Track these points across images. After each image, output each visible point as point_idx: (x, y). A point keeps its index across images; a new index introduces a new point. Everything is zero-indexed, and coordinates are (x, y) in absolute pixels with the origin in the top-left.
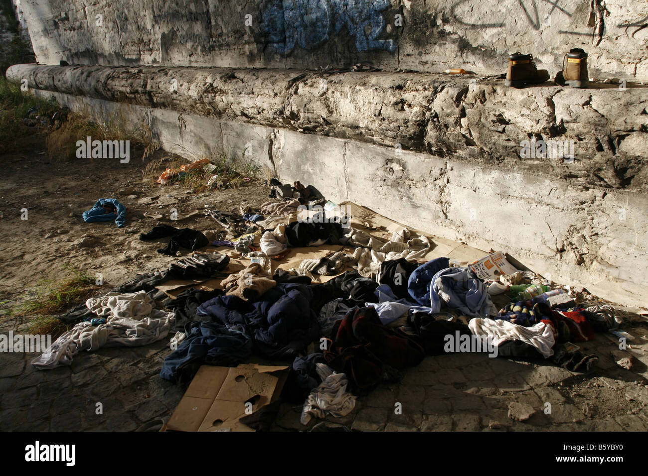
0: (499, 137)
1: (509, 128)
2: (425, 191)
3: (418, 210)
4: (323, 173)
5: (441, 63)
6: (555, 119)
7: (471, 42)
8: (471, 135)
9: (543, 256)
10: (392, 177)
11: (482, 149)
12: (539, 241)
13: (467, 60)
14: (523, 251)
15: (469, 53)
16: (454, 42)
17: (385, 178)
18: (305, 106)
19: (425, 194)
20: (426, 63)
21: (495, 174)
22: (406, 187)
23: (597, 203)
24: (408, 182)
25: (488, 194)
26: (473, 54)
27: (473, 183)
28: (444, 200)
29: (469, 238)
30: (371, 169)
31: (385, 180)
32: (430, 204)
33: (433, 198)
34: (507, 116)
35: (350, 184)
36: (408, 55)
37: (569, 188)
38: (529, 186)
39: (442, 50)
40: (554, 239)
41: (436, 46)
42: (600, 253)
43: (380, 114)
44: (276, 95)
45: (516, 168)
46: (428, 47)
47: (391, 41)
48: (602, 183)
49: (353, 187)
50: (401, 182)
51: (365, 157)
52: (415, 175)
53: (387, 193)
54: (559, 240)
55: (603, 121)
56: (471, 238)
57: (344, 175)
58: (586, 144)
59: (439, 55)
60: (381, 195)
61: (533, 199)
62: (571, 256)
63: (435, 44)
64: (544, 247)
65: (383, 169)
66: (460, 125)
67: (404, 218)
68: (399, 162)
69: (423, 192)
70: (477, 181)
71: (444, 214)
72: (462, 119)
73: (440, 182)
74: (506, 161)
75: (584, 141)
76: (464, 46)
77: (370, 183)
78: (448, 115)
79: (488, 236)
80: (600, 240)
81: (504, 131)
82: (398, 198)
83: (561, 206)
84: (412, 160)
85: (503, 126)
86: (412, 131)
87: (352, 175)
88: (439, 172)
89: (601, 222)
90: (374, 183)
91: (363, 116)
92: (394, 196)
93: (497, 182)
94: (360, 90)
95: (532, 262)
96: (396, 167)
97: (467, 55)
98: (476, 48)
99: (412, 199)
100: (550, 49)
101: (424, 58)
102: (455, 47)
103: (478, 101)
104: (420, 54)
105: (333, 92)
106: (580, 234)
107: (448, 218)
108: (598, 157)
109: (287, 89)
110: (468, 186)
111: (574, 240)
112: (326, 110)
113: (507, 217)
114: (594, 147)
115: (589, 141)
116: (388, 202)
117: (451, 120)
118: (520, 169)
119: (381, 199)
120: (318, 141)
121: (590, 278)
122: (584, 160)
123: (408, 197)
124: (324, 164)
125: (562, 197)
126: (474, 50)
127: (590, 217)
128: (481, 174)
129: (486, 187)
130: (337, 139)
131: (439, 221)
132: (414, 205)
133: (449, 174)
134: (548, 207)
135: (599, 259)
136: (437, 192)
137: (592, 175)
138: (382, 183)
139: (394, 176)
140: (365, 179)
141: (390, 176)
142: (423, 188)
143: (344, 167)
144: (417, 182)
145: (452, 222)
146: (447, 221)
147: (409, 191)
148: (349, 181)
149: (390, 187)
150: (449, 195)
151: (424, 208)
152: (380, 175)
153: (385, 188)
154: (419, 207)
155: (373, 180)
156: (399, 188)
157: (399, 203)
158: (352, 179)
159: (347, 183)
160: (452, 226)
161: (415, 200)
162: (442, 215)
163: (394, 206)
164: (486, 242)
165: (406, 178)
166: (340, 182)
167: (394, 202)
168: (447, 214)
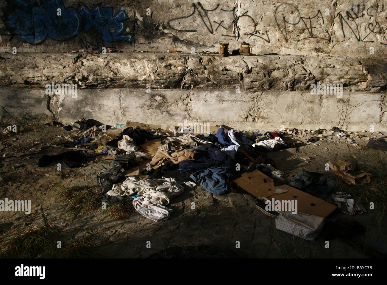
0: (223, 76)
1: (229, 72)
2: (178, 107)
3: (173, 117)
4: (102, 110)
5: (162, 48)
6: (248, 68)
7: (180, 38)
8: (210, 77)
9: (239, 122)
10: (155, 104)
11: (213, 82)
12: (237, 116)
13: (178, 46)
14: (230, 122)
15: (179, 43)
16: (170, 37)
18: (95, 72)
19: (178, 109)
20: (153, 47)
21: (216, 93)
22: (165, 107)
23: (259, 97)
24: (166, 105)
25: (213, 101)
26: (181, 43)
27: (205, 98)
28: (188, 109)
30: (141, 102)
31: (150, 106)
32: (181, 112)
33: (182, 109)
34: (228, 67)
35: (125, 113)
36: (141, 44)
37: (249, 93)
38: (232, 95)
39: (163, 42)
40: (244, 114)
41: (159, 39)
42: (261, 115)
43: (156, 72)
44: (65, 67)
45: (227, 88)
46: (154, 40)
47: (130, 36)
48: (263, 89)
49: (127, 114)
50: (162, 105)
51: (137, 96)
52: (171, 100)
53: (152, 112)
54: (246, 114)
55: (266, 67)
57: (120, 108)
58: (260, 75)
59: (161, 44)
60: (148, 114)
61: (234, 100)
62: (251, 119)
63: (159, 38)
64: (240, 118)
65: (150, 100)
66: (204, 73)
68: (160, 95)
69: (176, 108)
70: (207, 97)
71: (189, 115)
72: (205, 71)
73: (186, 101)
74: (223, 86)
75: (259, 74)
76: (176, 39)
77: (140, 109)
78: (199, 69)
79: (213, 120)
80: (261, 110)
81: (227, 73)
82: (160, 113)
83: (246, 101)
84: (169, 93)
85: (226, 72)
86: (177, 78)
87: (126, 107)
88: (186, 96)
89: (261, 103)
90: (143, 109)
91: (140, 74)
92: (157, 113)
93: (217, 96)
94: (136, 61)
95: (235, 126)
96: (158, 98)
97: (177, 44)
98: (183, 41)
99: (169, 112)
100: (218, 41)
101: (152, 45)
102: (171, 40)
103: (210, 62)
104: (149, 43)
105: (114, 63)
106: (253, 110)
107: (191, 117)
108: (264, 79)
109: (74, 63)
110: (202, 100)
111: (251, 112)
112: (112, 73)
113: (223, 110)
114: (263, 76)
115: (261, 74)
116: (153, 117)
117: (201, 71)
118: (228, 89)
119: (148, 116)
120: (97, 92)
121: (258, 125)
122: (259, 81)
123: (167, 112)
124: (102, 104)
125: (246, 97)
126: (182, 42)
127: (257, 103)
128: (209, 94)
129: (212, 99)
130: (114, 89)
131: (186, 119)
132: (171, 115)
133: (192, 97)
134: (241, 102)
135: (261, 117)
136: (185, 106)
137: (260, 86)
138: (148, 108)
139: (157, 103)
140: (136, 108)
141: (154, 104)
142: (176, 106)
143: (119, 104)
144: (172, 103)
145: (193, 118)
146: (190, 119)
147: (167, 108)
148: (124, 111)
149: (154, 109)
150: (191, 106)
151: (177, 115)
152: (147, 104)
153: (151, 110)
154: (174, 115)
155: (142, 108)
156: (161, 108)
157: (160, 116)
158: (126, 109)
159: (122, 113)
160: (193, 120)
161: (171, 112)
162: (187, 116)
163: (157, 118)
164: (212, 123)
165: (165, 103)
166: (116, 113)
167: (157, 116)
168: (191, 115)
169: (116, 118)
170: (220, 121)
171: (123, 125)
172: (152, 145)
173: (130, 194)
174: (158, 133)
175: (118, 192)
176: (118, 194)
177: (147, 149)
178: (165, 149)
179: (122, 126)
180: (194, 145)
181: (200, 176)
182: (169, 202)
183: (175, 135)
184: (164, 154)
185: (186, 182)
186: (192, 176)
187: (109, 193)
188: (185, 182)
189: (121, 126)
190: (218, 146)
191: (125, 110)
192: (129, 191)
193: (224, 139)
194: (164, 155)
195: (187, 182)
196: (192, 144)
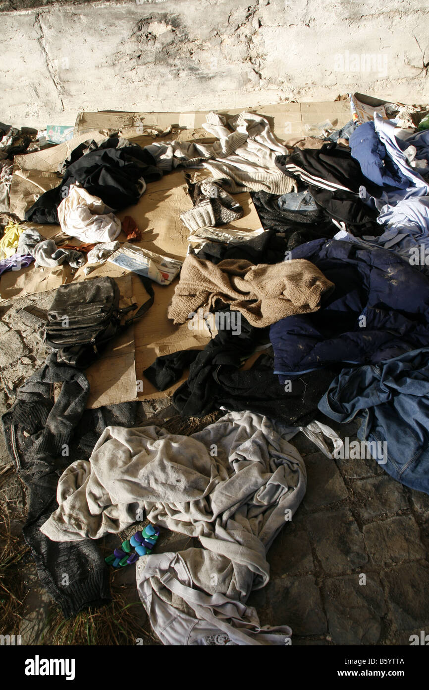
2: (221, 50)
3: (212, 83)
9: (404, 80)
10: (153, 48)
17: (140, 53)
19: (222, 56)
22: (183, 55)
24: (185, 47)
25: (330, 22)
27: (306, 16)
28: (253, 54)
29: (299, 92)
30: (109, 46)
31: (139, 57)
32: (232, 66)
35: (66, 86)
40: (421, 54)
49: (73, 88)
50: (172, 49)
51: (91, 29)
52: (198, 32)
53: (146, 75)
56: (303, 92)
57: (48, 75)
60: (136, 83)
61: (397, 10)
64: (408, 67)
65: (133, 39)
67: (185, 102)
68: (164, 18)
69: (217, 54)
70: (312, 10)
71: (257, 73)
73: (246, 30)
77: (111, 71)
79: (329, 80)
82: (170, 76)
87: (67, 70)
88: (245, 14)
90: (117, 68)
92: (162, 76)
95: (390, 92)
96: (160, 29)
99: (198, 69)
107: (263, 77)
110: (297, 21)
116: (152, 89)
119: (137, 88)
123: (191, 69)
129: (327, 13)
131: (249, 86)
132: (203, 77)
133: (263, 12)
136: (243, 47)
138: (133, 63)
139: (158, 45)
140: (97, 67)
141: (149, 48)
142: (217, 47)
143: (43, 60)
144: (205, 41)
145: (270, 81)
146: (262, 82)
147: (190, 59)
148: (62, 82)
149: (152, 65)
150: (263, 43)
151: (222, 76)
152: (128, 52)
153: (142, 69)
154: (213, 77)
155: (114, 65)
156: (171, 61)
157: (173, 84)
158: (68, 76)
159: (59, 86)
160: (270, 86)
161: (204, 70)
162: (253, 76)
163: (164, 90)
164: (326, 90)
165: (181, 41)
166: (41, 90)
167: (163, 84)
168: (261, 72)
169: (46, 104)
170: (347, 81)
171: (67, 128)
172: (161, 204)
173: (122, 526)
174: (174, 151)
175: (80, 527)
176: (77, 534)
177: (147, 226)
178: (204, 222)
179: (66, 132)
180: (290, 190)
181: (353, 406)
182: (267, 579)
183: (224, 150)
184: (211, 279)
185: (305, 426)
186: (324, 406)
187: (49, 529)
188: (301, 429)
189: (62, 132)
190: (369, 202)
191: (65, 77)
192: (115, 514)
193: (381, 169)
194: (210, 282)
195: (309, 427)
196: (282, 187)
